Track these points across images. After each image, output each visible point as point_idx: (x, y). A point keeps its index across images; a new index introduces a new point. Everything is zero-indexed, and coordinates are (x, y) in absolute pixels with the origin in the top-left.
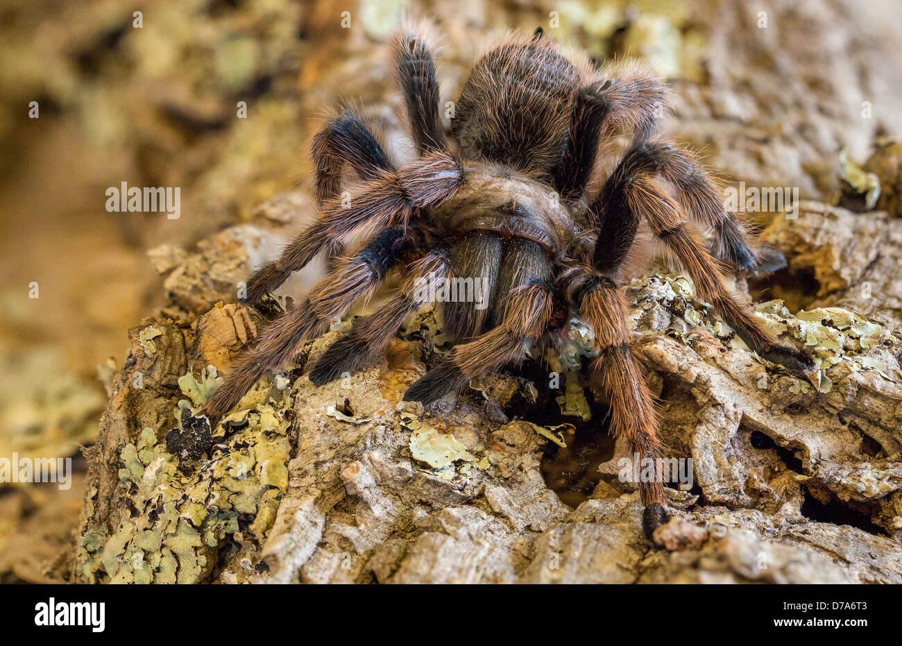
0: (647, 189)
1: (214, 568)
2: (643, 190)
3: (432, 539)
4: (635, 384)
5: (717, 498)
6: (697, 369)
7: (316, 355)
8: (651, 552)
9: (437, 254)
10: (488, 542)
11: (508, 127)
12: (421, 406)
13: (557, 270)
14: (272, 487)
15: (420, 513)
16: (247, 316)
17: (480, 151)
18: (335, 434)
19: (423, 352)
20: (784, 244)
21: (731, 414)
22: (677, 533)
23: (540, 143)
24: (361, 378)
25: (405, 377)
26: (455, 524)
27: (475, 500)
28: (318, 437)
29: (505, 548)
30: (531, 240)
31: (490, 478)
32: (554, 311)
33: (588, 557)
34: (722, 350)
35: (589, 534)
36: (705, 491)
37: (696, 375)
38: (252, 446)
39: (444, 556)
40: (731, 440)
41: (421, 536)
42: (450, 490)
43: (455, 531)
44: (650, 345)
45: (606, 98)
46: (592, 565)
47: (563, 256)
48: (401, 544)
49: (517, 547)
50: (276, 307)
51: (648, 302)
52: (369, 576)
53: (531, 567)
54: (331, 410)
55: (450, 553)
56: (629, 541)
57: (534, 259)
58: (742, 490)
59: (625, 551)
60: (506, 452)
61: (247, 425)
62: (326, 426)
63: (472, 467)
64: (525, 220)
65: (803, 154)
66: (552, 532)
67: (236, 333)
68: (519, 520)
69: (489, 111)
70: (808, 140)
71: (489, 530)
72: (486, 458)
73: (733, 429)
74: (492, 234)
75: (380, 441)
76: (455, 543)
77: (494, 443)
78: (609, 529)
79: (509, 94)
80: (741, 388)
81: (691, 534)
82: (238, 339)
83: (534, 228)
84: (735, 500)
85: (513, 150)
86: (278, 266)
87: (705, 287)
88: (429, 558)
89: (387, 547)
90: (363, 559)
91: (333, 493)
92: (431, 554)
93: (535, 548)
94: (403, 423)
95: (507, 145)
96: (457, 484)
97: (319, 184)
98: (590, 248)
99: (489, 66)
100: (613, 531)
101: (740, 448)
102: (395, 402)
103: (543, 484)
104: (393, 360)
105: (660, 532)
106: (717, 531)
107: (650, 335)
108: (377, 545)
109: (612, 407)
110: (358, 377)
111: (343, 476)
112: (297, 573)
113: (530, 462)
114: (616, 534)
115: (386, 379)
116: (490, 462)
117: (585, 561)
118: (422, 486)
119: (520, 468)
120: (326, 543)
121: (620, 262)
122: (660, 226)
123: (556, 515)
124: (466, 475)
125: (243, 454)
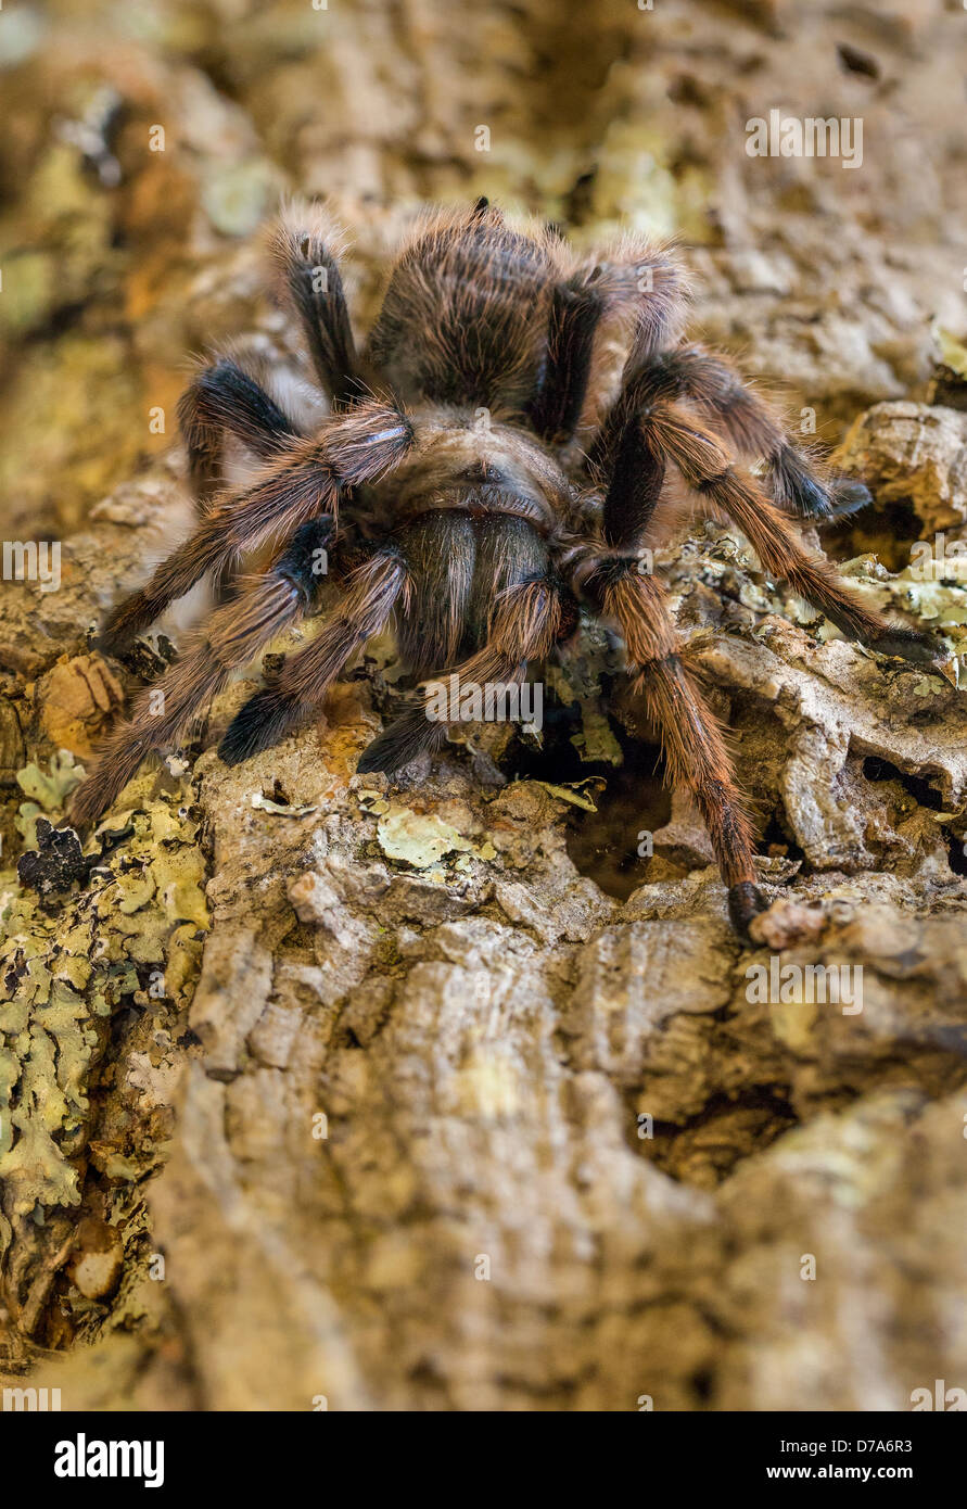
0: (672, 423)
1: (108, 1047)
2: (668, 425)
3: (432, 973)
4: (694, 710)
5: (827, 862)
6: (783, 678)
7: (220, 720)
8: (747, 954)
9: (387, 555)
10: (510, 966)
11: (457, 351)
12: (385, 778)
13: (555, 552)
14: (183, 922)
15: (407, 935)
16: (107, 672)
17: (421, 392)
18: (268, 835)
19: (373, 696)
20: (865, 470)
21: (835, 737)
22: (784, 922)
23: (508, 368)
24: (293, 747)
25: (355, 738)
26: (461, 946)
27: (482, 907)
28: (243, 842)
29: (536, 973)
30: (514, 516)
31: (499, 871)
32: (563, 616)
33: (657, 972)
34: (811, 645)
35: (654, 937)
36: (810, 854)
37: (779, 687)
38: (148, 865)
39: (452, 995)
40: (837, 776)
41: (414, 970)
42: (445, 897)
43: (461, 958)
44: (709, 651)
45: (597, 292)
46: (665, 983)
47: (560, 532)
48: (385, 984)
49: (553, 968)
50: (145, 653)
51: (686, 583)
52: (344, 1036)
53: (576, 995)
54: (258, 800)
55: (460, 989)
56: (713, 941)
57: (522, 542)
58: (861, 845)
59: (708, 957)
60: (516, 830)
61: (130, 833)
62: (253, 824)
63: (472, 859)
64: (500, 487)
65: (872, 330)
66: (601, 942)
67: (93, 697)
68: (549, 929)
69: (429, 332)
70: (876, 309)
71: (509, 949)
72: (489, 843)
73: (840, 758)
74: (456, 513)
75: (335, 837)
76: (464, 974)
77: (495, 820)
78: (681, 927)
79: (454, 302)
80: (844, 697)
81: (804, 922)
82: (97, 706)
83: (515, 497)
84: (853, 861)
85: (468, 384)
86: (148, 595)
87: (774, 556)
88: (431, 1000)
89: (367, 992)
90: (334, 1012)
91: (278, 921)
92: (432, 995)
93: (579, 967)
94: (363, 807)
95: (459, 378)
96: (453, 887)
97: (192, 467)
98: (596, 515)
99: (420, 265)
100: (688, 929)
101: (851, 784)
102: (345, 777)
103: (575, 871)
104: (334, 714)
105: (759, 925)
106: (840, 912)
107: (704, 636)
108: (351, 990)
109: (665, 748)
110: (288, 745)
111: (293, 897)
112: (243, 1045)
113: (550, 839)
114: (693, 933)
115: (327, 743)
116: (495, 849)
117: (654, 979)
118: (405, 897)
119: (540, 852)
120: (278, 996)
121: (642, 530)
122: (698, 474)
123: (600, 913)
124: (463, 872)
125: (135, 878)
